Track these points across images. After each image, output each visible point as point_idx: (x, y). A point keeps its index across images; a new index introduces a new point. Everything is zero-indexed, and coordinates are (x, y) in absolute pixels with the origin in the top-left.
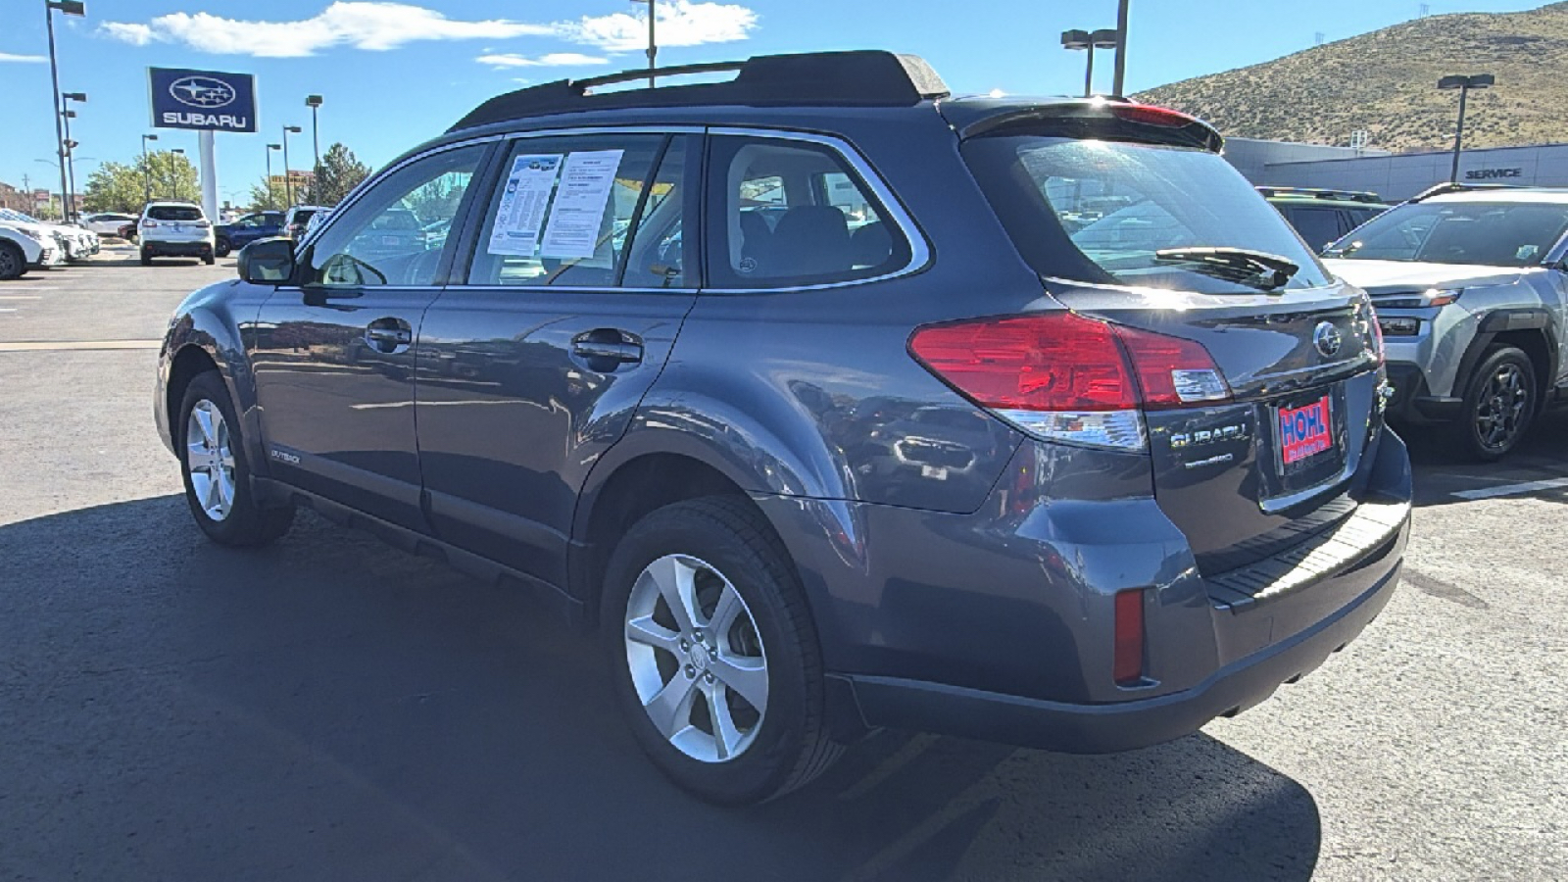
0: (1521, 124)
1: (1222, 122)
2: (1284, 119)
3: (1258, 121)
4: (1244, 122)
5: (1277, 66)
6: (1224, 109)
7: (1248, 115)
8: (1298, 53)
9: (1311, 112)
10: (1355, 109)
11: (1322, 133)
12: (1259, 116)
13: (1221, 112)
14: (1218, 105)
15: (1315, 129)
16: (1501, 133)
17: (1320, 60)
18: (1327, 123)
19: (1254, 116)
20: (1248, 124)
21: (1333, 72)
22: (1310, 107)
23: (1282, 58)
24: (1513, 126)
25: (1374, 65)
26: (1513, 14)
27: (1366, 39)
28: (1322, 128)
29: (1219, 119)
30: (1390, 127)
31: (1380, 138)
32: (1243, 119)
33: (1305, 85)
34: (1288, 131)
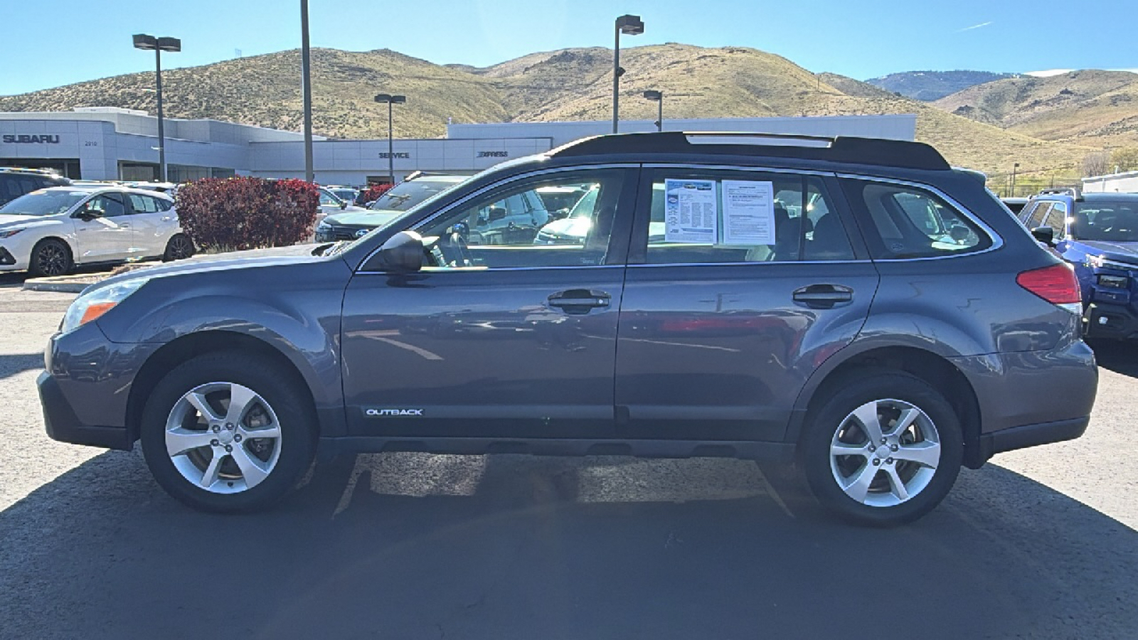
0: (371, 122)
1: (177, 106)
2: (223, 108)
3: (203, 108)
4: (193, 107)
5: (211, 69)
6: (177, 97)
7: (196, 103)
8: (225, 61)
9: (241, 104)
10: (270, 105)
11: (250, 120)
12: (204, 104)
13: (176, 98)
14: (172, 94)
15: (245, 117)
16: (360, 127)
17: (242, 68)
18: (253, 113)
19: (201, 104)
20: (196, 109)
21: (251, 77)
22: (239, 100)
23: (215, 64)
24: (366, 122)
25: (278, 76)
26: (356, 53)
27: (270, 57)
28: (250, 116)
29: (175, 104)
30: (295, 119)
31: (289, 125)
32: (192, 105)
33: (234, 85)
34: (227, 117)
